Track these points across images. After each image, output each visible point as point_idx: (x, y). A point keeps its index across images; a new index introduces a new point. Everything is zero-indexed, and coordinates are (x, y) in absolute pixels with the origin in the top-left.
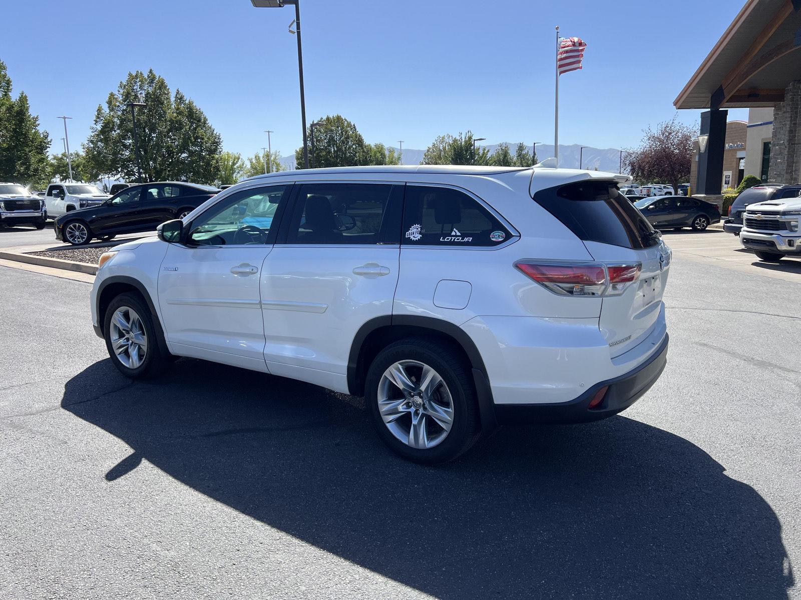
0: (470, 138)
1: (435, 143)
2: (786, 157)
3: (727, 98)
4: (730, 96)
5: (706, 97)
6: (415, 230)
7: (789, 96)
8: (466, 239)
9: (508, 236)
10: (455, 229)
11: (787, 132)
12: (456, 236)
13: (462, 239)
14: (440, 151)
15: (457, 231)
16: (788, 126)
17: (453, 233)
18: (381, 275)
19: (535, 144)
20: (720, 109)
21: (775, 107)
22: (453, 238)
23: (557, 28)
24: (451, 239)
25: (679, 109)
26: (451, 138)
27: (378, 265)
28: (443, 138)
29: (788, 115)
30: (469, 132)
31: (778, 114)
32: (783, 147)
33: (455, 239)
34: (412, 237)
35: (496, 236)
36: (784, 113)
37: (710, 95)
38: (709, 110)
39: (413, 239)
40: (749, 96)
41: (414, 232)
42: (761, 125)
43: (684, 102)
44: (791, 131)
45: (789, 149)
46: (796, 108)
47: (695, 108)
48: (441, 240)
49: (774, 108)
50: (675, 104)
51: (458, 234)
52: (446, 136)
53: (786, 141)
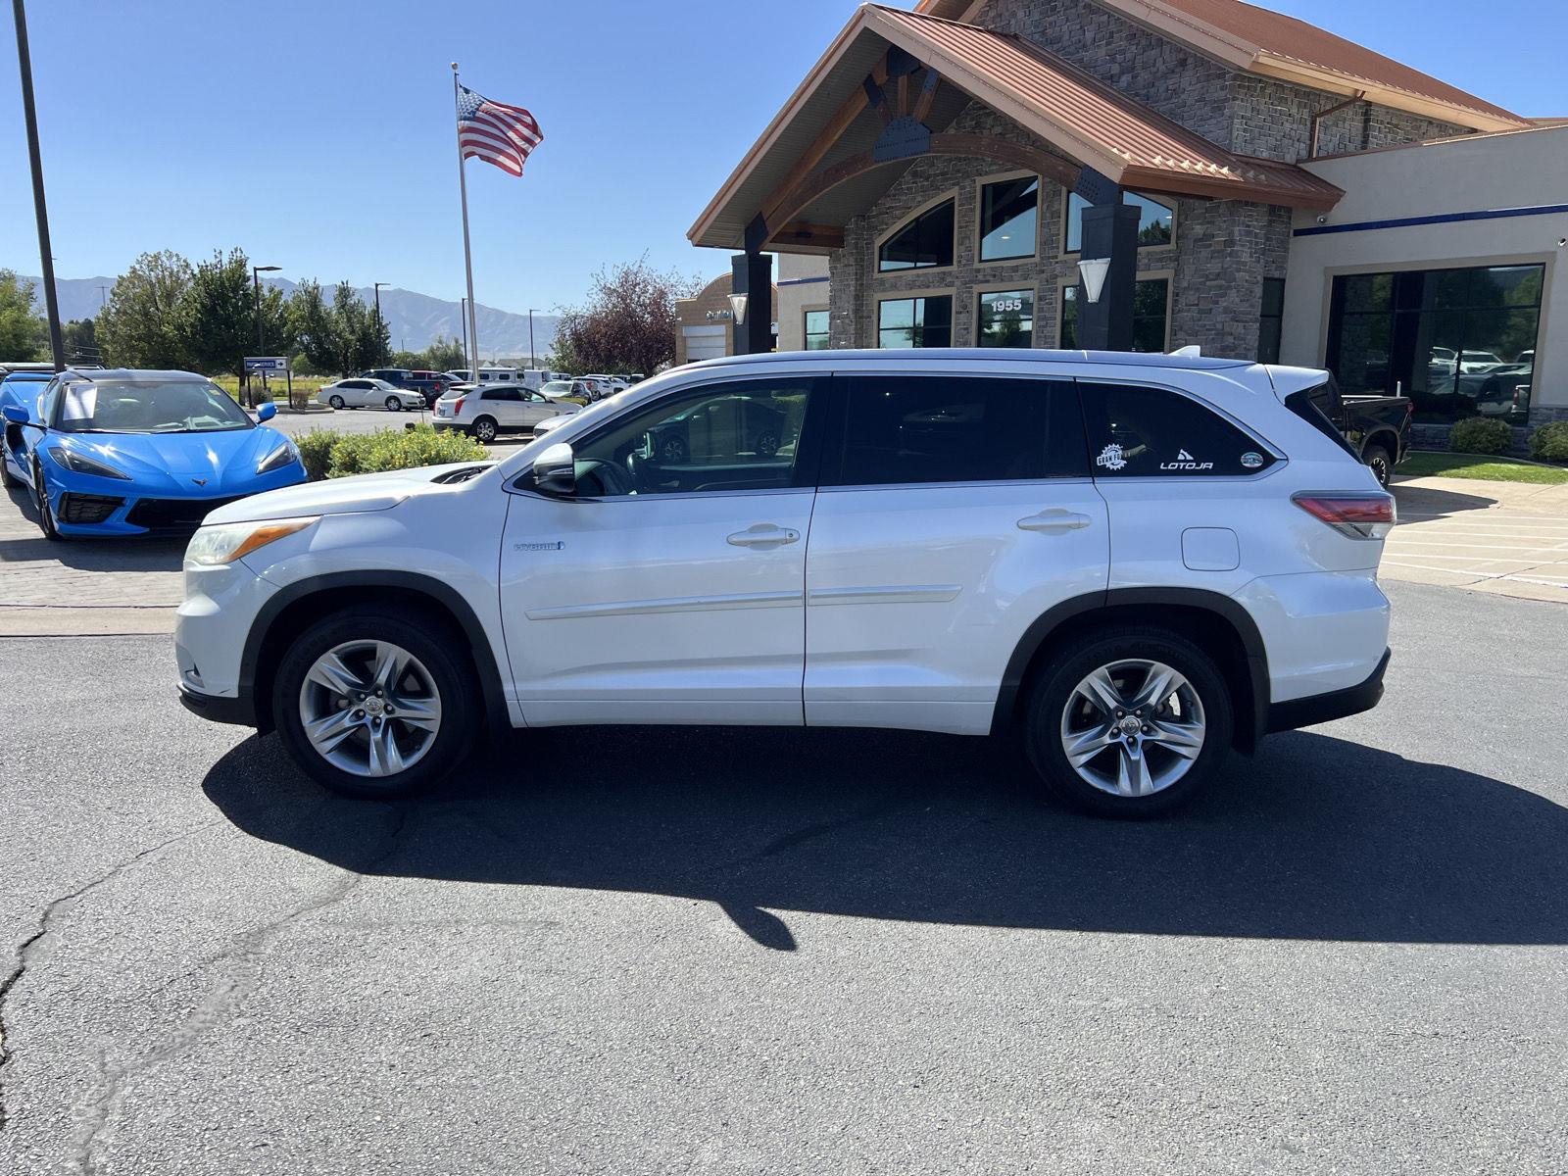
0: (242, 264)
1: (137, 267)
2: (853, 337)
3: (770, 238)
4: (776, 233)
5: (735, 230)
6: (1112, 454)
7: (850, 240)
8: (1203, 466)
9: (1268, 460)
10: (1182, 451)
11: (852, 298)
12: (1185, 461)
13: (1196, 466)
14: (152, 285)
15: (1185, 453)
16: (852, 288)
17: (1181, 457)
18: (1079, 526)
19: (377, 285)
20: (761, 253)
21: (830, 255)
22: (1182, 464)
23: (455, 67)
24: (1179, 466)
25: (697, 246)
26: (175, 259)
27: (1065, 512)
28: (157, 257)
29: (852, 270)
30: (236, 250)
31: (836, 268)
32: (847, 321)
33: (1184, 466)
34: (1108, 465)
35: (1250, 460)
36: (846, 266)
37: (743, 228)
38: (744, 252)
39: (1112, 467)
40: (798, 234)
41: (1112, 456)
42: (799, 282)
43: (705, 236)
44: (857, 297)
45: (856, 325)
46: (862, 260)
47: (721, 247)
48: (1162, 467)
49: (828, 258)
50: (691, 237)
51: (1189, 457)
52: (163, 253)
53: (851, 312)
